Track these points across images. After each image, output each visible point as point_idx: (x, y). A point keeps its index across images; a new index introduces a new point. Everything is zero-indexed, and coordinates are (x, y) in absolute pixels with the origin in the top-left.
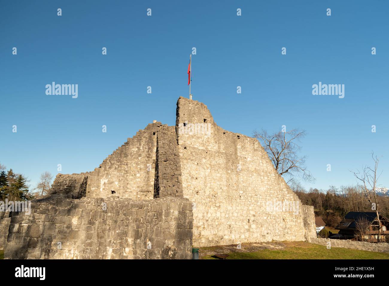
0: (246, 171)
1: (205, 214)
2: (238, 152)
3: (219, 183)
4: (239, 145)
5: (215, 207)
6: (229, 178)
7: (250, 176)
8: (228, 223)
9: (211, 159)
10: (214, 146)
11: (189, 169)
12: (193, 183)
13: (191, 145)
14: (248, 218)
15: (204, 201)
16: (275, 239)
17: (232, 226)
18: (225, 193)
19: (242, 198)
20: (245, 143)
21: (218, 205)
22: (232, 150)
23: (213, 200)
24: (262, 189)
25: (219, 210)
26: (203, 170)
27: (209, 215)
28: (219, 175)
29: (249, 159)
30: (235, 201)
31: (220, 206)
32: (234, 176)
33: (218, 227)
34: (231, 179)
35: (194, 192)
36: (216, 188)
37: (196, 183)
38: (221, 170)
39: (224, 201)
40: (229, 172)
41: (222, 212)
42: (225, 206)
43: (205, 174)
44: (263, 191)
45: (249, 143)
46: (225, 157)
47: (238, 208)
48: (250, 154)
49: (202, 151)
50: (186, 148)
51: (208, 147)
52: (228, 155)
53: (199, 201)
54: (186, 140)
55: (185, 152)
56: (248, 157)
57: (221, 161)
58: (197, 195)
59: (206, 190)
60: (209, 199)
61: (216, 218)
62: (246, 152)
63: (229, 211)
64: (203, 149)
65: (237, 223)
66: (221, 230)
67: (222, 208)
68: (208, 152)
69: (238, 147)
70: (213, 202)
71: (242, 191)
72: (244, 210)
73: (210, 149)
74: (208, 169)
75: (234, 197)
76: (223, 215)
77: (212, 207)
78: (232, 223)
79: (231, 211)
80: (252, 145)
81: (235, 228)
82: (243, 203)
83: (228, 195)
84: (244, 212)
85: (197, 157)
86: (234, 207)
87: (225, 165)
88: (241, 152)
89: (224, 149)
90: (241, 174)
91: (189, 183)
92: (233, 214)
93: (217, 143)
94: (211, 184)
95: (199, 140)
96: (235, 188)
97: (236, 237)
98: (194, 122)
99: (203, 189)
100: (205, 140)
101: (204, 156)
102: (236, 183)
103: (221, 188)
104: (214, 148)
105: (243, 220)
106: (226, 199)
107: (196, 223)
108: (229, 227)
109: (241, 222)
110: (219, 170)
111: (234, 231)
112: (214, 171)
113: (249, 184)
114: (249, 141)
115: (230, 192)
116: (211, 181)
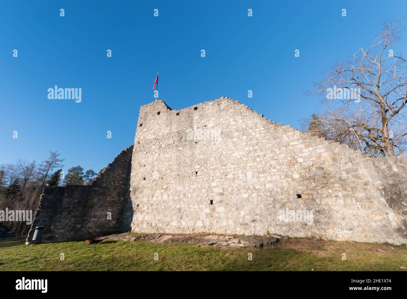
1: (150, 198)
2: (194, 123)
3: (167, 164)
4: (196, 116)
5: (162, 190)
6: (181, 155)
8: (177, 207)
9: (161, 143)
10: (165, 130)
12: (141, 170)
13: (144, 139)
14: (211, 198)
15: (150, 185)
16: (273, 230)
17: (183, 210)
18: (175, 173)
19: (199, 173)
20: (206, 110)
21: (165, 187)
22: (186, 125)
23: (160, 183)
24: (236, 154)
25: (165, 193)
26: (151, 156)
27: (155, 199)
28: (167, 156)
29: (210, 126)
30: (188, 179)
31: (167, 187)
32: (188, 151)
34: (183, 155)
35: (141, 178)
36: (164, 169)
37: (143, 170)
39: (172, 182)
40: (181, 148)
41: (170, 194)
42: (175, 187)
43: (153, 159)
44: (240, 156)
46: (177, 136)
47: (192, 187)
48: (212, 120)
49: (152, 140)
50: (139, 143)
51: (159, 134)
52: (180, 132)
53: (145, 186)
54: (140, 137)
55: (138, 146)
56: (210, 123)
57: (171, 142)
58: (143, 181)
59: (153, 174)
60: (155, 183)
61: (161, 201)
62: (206, 120)
63: (180, 191)
64: (154, 138)
65: (191, 206)
66: (167, 215)
67: (170, 190)
68: (158, 138)
69: (195, 118)
70: (160, 185)
71: (199, 166)
72: (203, 188)
73: (160, 135)
74: (156, 154)
75: (187, 174)
76: (171, 197)
77: (158, 190)
78: (183, 206)
79: (182, 192)
80: (216, 107)
81: (188, 213)
82: (201, 180)
83: (178, 174)
84: (203, 191)
85: (146, 146)
86: (186, 187)
87: (176, 144)
88: (198, 122)
89: (176, 129)
90: (197, 146)
91: (138, 172)
92: (186, 195)
93: (169, 125)
94: (158, 167)
95: (152, 132)
96: (188, 164)
97: (188, 225)
98: (149, 119)
99: (149, 174)
100: (156, 129)
101: (154, 143)
102: (189, 158)
103: (170, 169)
104: (165, 132)
105: (200, 201)
106: (176, 179)
107: (140, 208)
108: (178, 211)
109: (197, 205)
110: (168, 151)
111: (185, 216)
112: (163, 153)
113: (211, 155)
114: (211, 106)
115: (181, 169)
116: (159, 164)
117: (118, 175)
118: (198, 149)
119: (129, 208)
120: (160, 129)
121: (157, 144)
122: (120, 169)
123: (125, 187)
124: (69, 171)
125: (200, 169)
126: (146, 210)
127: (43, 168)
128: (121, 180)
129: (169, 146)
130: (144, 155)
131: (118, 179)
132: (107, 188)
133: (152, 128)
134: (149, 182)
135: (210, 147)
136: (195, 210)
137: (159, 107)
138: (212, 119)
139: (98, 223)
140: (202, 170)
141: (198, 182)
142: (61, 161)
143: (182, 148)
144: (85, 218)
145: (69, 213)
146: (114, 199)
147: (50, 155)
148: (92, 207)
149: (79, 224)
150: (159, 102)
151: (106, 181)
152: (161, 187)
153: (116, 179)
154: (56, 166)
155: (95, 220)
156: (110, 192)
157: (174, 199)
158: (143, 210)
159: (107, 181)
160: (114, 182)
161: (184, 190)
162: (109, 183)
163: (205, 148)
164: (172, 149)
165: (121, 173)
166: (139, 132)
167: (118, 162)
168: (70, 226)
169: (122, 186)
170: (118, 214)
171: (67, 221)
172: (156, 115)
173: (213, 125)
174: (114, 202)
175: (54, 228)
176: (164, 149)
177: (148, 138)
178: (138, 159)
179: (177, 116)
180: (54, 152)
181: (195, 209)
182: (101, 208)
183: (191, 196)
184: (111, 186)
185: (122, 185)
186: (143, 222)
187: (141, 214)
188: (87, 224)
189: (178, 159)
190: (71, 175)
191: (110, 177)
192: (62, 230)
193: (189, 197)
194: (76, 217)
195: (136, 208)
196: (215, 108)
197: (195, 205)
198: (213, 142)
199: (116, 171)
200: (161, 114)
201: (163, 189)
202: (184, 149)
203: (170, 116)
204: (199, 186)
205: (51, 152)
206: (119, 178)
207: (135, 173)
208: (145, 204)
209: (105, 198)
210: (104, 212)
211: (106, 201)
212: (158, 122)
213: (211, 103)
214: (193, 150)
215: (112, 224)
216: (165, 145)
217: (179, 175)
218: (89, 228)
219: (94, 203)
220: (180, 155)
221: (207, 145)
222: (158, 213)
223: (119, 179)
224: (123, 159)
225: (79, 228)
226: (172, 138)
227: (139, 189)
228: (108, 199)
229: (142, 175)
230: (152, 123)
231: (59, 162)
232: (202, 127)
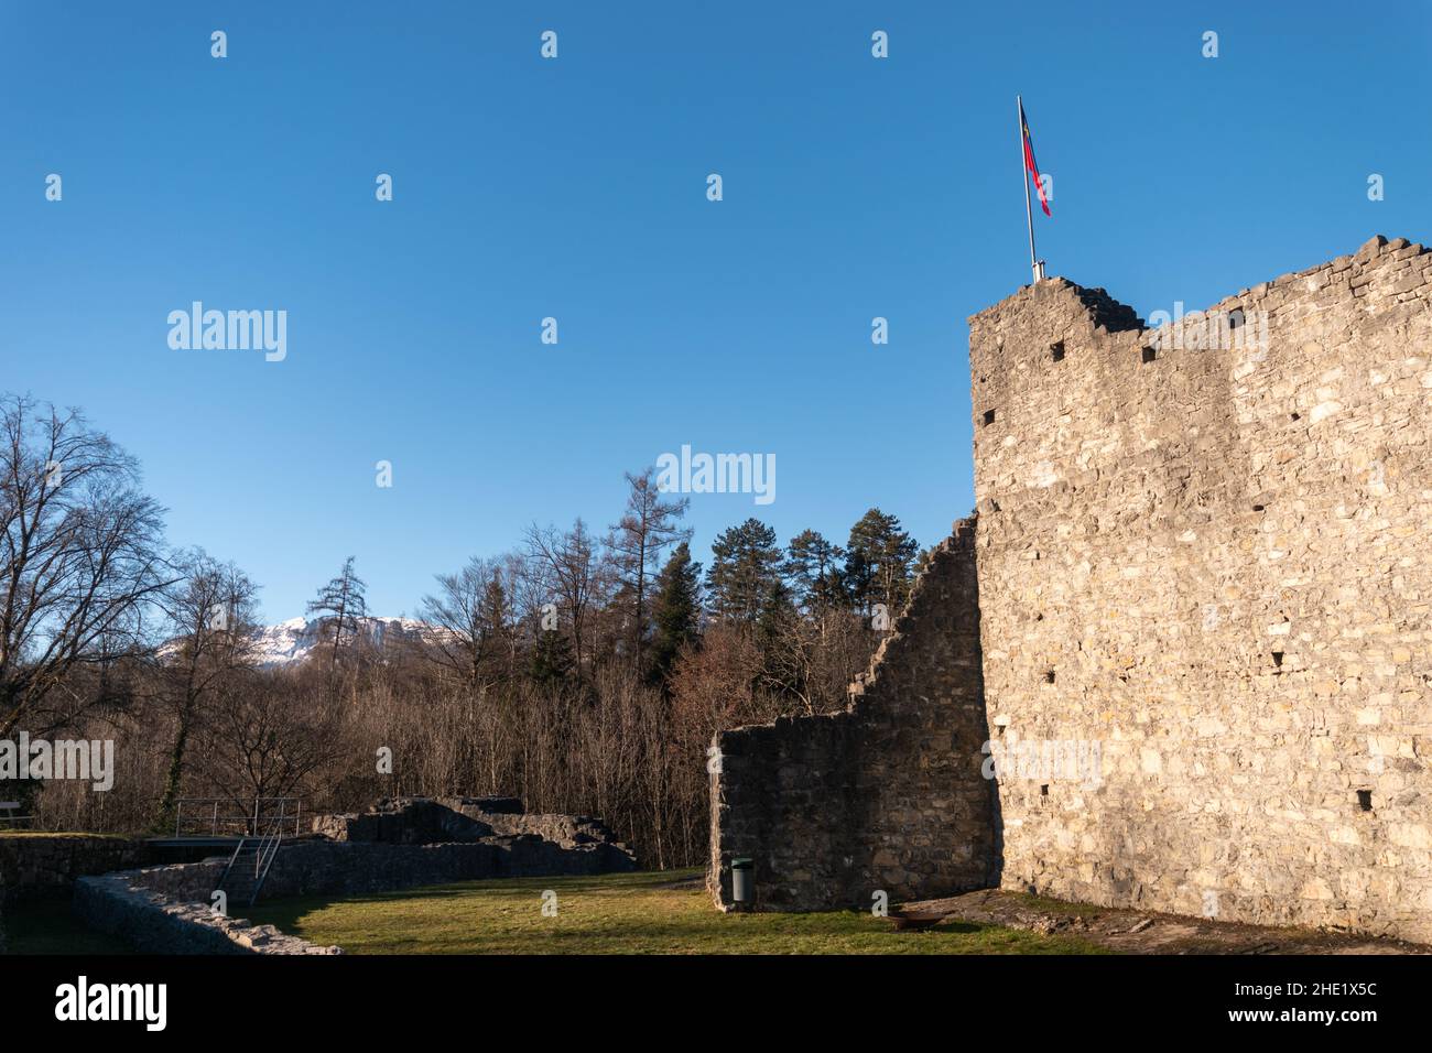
0: (1302, 491)
2: (1237, 402)
3: (1135, 612)
4: (1241, 360)
5: (1132, 729)
6: (1193, 570)
7: (1341, 511)
8: (1208, 808)
9: (1094, 510)
10: (1100, 441)
11: (1011, 585)
12: (1029, 637)
13: (1014, 486)
14: (1358, 781)
15: (1078, 708)
17: (1236, 825)
18: (1176, 655)
19: (1290, 661)
20: (1286, 323)
21: (1143, 717)
22: (1198, 412)
23: (1117, 696)
25: (1149, 743)
26: (1062, 574)
28: (1132, 573)
29: (1318, 415)
30: (1243, 685)
31: (1153, 720)
32: (1224, 548)
33: (1155, 822)
34: (1205, 572)
35: (1035, 675)
36: (1127, 638)
37: (1037, 636)
38: (1145, 541)
39: (1173, 695)
40: (1189, 536)
41: (1169, 748)
42: (1186, 722)
43: (1071, 587)
45: (1312, 307)
46: (1161, 471)
47: (1264, 723)
48: (1326, 378)
49: (1053, 493)
50: (998, 509)
51: (1078, 461)
52: (1173, 451)
53: (1060, 710)
54: (995, 478)
55: (997, 525)
56: (1316, 401)
57: (1139, 503)
58: (1046, 686)
59: (1081, 655)
60: (1096, 696)
61: (1139, 780)
62: (1295, 380)
63: (1212, 741)
64: (1056, 484)
65: (1269, 811)
66: (1172, 839)
67: (1167, 732)
68: (1078, 486)
69: (1237, 374)
70: (1119, 706)
71: (1288, 625)
72: (1317, 732)
73: (1084, 468)
74: (1078, 563)
75: (1234, 663)
76: (1177, 765)
77: (1117, 730)
78: (1235, 807)
79: (1223, 744)
80: (1342, 308)
81: (1259, 837)
82: (1304, 693)
83: (1193, 661)
84: (1318, 744)
85: (1032, 526)
86: (1239, 722)
87: (1162, 511)
88: (1255, 394)
89: (1153, 434)
90: (1267, 526)
91: (1015, 643)
92: (1241, 760)
93: (1116, 417)
94: (1099, 626)
95: (1042, 451)
96: (1234, 615)
97: (1269, 889)
98: (1018, 386)
99: (1067, 655)
100: (1061, 439)
101: (1060, 510)
102: (1235, 587)
103: (1152, 634)
104: (1104, 450)
105: (1311, 792)
106: (1186, 683)
107: (1056, 802)
108: (1214, 827)
109: (1297, 805)
110: (1130, 548)
111: (1250, 851)
112: (1108, 561)
113: (1338, 570)
114: (1316, 297)
115: (1206, 640)
116: (1099, 609)
117: (938, 663)
118: (1270, 542)
119: (1011, 798)
120: (1075, 435)
121: (1077, 512)
122: (943, 636)
123: (979, 709)
124: (715, 549)
125: (1295, 643)
126: (1082, 810)
127: (619, 553)
128: (953, 680)
129: (1135, 525)
130: (1028, 568)
131: (944, 679)
132: (908, 719)
133: (1039, 429)
134: (1070, 690)
135: (1331, 532)
136: (1290, 831)
137: (1053, 315)
138: (1328, 377)
139: (909, 852)
140: (1304, 644)
141: (1290, 705)
142: (678, 511)
143: (1194, 536)
144: (863, 835)
145: (809, 814)
146: (945, 762)
147: (628, 491)
148: (873, 793)
149: (848, 855)
150: (1052, 291)
151: (901, 692)
152: (1125, 716)
153: (935, 679)
154: (665, 536)
155: (898, 840)
156: (922, 733)
157: (1193, 774)
158: (1067, 809)
159: (904, 690)
160: (930, 690)
161: (1232, 736)
162: (914, 698)
163: (1307, 533)
164: (1149, 539)
165: (948, 654)
166: (986, 450)
167: (929, 607)
168: (822, 862)
169: (966, 707)
170: (977, 817)
171: (810, 843)
172: (1048, 363)
173: (1335, 408)
174: (949, 775)
175: (780, 865)
176: (1113, 539)
177: (1030, 484)
178: (1005, 587)
179: (1148, 365)
180: (638, 473)
181: (1291, 825)
182: (907, 799)
183: (1267, 764)
184: (921, 709)
185: (963, 703)
186: (1079, 860)
187: (1065, 825)
188: (873, 854)
189: (1183, 588)
190: (730, 568)
191: (912, 673)
192: (801, 871)
193: (1257, 768)
194: (832, 830)
195: (1039, 800)
196: (1338, 308)
197: (1289, 805)
198: (1342, 502)
199: (927, 648)
200: (1069, 355)
201: (1133, 724)
202: (1206, 542)
203: (1115, 365)
204: (1299, 725)
205: (628, 477)
206: (945, 674)
207: (1007, 649)
208: (1071, 784)
209: (911, 760)
210: (922, 812)
211: (919, 769)
212: (1062, 400)
213: (1312, 284)
214: (1246, 545)
215: (960, 856)
216: (1111, 518)
217: (1200, 666)
218: (884, 869)
219: (878, 779)
220: (1187, 569)
221: (1314, 518)
222: (1131, 828)
223: (949, 677)
224: (945, 592)
225: (852, 868)
226: (1138, 484)
227: (1035, 719)
228: (924, 763)
229: (1036, 660)
230: (1038, 407)
231: (670, 520)
232: (1281, 425)
